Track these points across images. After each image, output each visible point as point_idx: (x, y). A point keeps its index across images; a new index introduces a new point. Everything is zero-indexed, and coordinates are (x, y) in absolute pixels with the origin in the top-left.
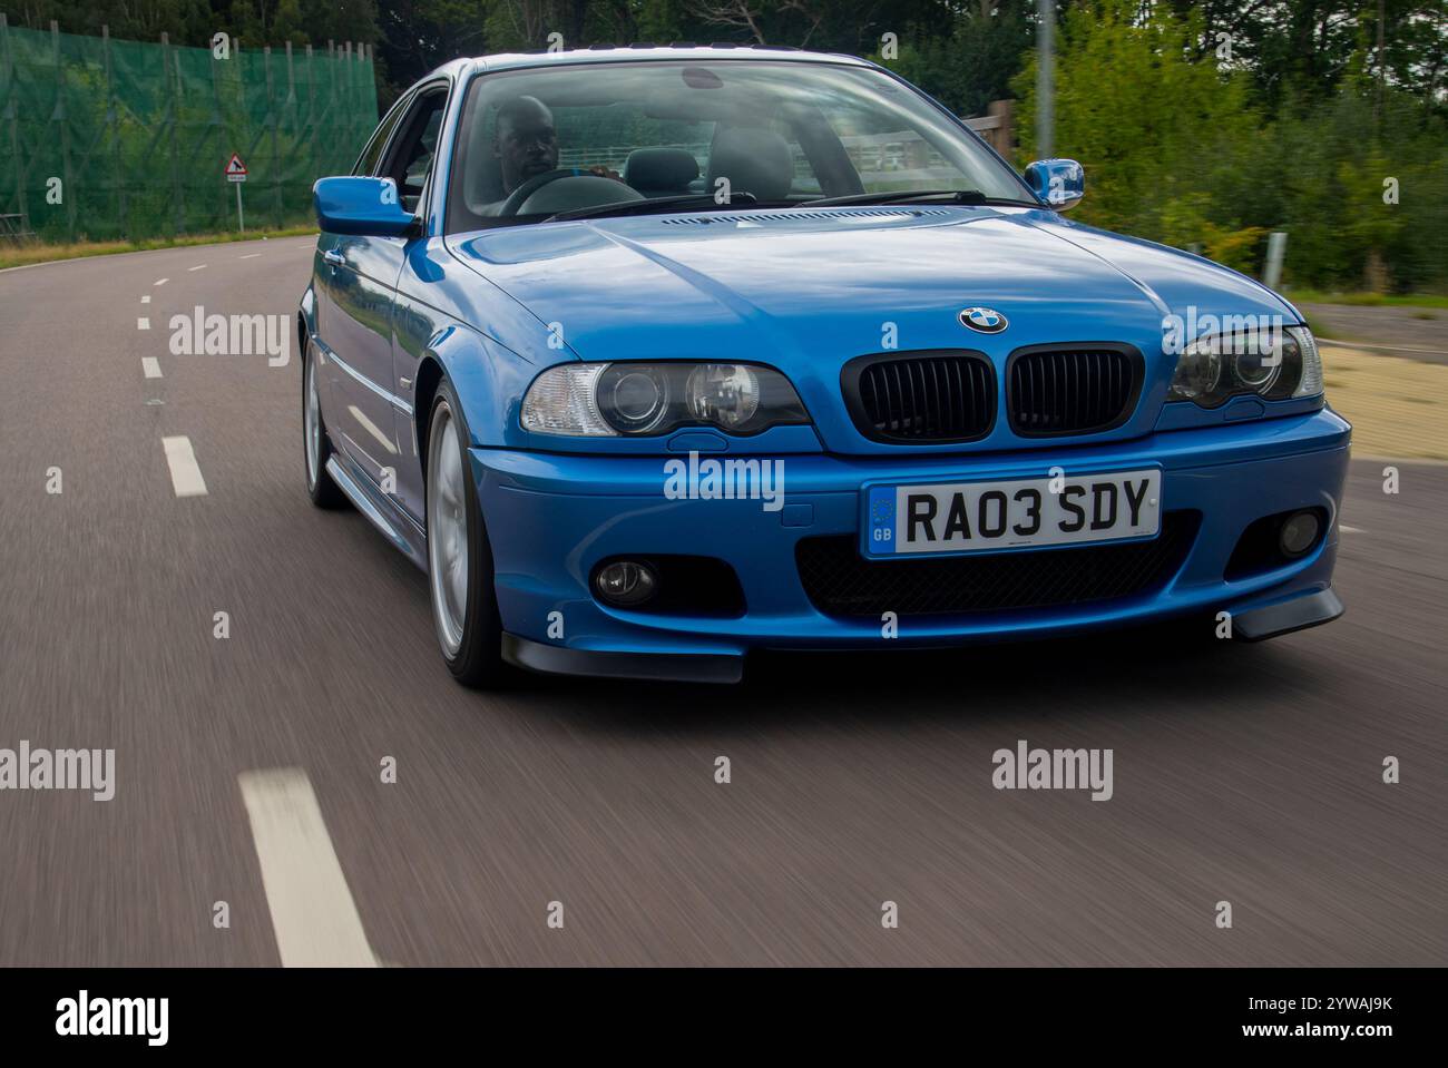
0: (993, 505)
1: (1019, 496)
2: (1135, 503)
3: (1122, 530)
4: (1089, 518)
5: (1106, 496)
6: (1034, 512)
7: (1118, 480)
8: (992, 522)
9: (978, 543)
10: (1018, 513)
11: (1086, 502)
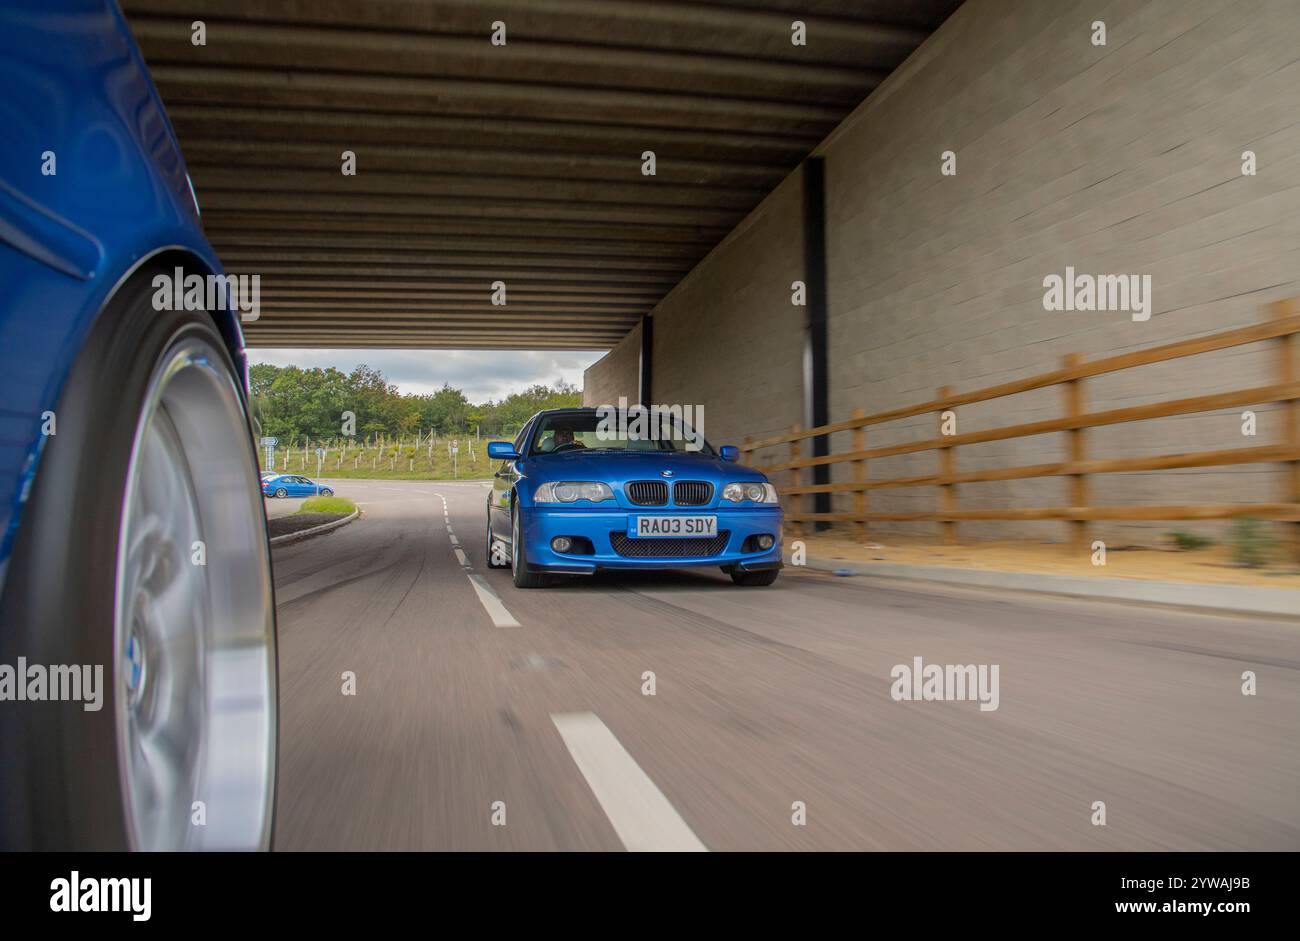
0: (666, 523)
1: (674, 521)
2: (709, 526)
3: (705, 534)
4: (695, 529)
5: (700, 523)
6: (678, 526)
7: (704, 518)
8: (666, 529)
9: (661, 534)
10: (673, 526)
11: (694, 524)
